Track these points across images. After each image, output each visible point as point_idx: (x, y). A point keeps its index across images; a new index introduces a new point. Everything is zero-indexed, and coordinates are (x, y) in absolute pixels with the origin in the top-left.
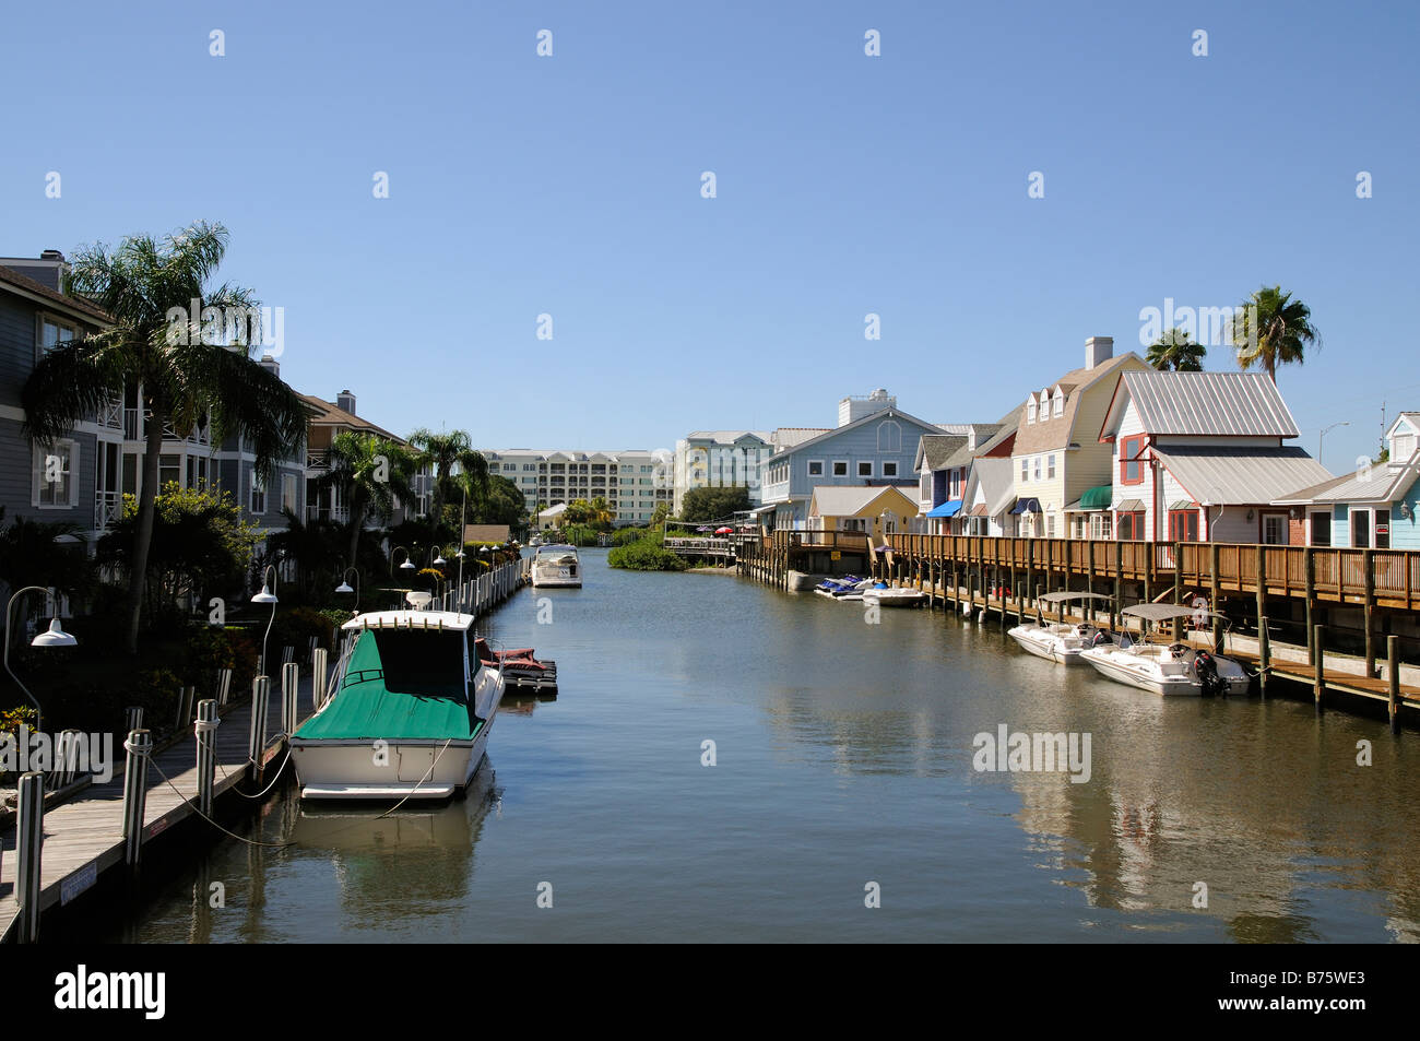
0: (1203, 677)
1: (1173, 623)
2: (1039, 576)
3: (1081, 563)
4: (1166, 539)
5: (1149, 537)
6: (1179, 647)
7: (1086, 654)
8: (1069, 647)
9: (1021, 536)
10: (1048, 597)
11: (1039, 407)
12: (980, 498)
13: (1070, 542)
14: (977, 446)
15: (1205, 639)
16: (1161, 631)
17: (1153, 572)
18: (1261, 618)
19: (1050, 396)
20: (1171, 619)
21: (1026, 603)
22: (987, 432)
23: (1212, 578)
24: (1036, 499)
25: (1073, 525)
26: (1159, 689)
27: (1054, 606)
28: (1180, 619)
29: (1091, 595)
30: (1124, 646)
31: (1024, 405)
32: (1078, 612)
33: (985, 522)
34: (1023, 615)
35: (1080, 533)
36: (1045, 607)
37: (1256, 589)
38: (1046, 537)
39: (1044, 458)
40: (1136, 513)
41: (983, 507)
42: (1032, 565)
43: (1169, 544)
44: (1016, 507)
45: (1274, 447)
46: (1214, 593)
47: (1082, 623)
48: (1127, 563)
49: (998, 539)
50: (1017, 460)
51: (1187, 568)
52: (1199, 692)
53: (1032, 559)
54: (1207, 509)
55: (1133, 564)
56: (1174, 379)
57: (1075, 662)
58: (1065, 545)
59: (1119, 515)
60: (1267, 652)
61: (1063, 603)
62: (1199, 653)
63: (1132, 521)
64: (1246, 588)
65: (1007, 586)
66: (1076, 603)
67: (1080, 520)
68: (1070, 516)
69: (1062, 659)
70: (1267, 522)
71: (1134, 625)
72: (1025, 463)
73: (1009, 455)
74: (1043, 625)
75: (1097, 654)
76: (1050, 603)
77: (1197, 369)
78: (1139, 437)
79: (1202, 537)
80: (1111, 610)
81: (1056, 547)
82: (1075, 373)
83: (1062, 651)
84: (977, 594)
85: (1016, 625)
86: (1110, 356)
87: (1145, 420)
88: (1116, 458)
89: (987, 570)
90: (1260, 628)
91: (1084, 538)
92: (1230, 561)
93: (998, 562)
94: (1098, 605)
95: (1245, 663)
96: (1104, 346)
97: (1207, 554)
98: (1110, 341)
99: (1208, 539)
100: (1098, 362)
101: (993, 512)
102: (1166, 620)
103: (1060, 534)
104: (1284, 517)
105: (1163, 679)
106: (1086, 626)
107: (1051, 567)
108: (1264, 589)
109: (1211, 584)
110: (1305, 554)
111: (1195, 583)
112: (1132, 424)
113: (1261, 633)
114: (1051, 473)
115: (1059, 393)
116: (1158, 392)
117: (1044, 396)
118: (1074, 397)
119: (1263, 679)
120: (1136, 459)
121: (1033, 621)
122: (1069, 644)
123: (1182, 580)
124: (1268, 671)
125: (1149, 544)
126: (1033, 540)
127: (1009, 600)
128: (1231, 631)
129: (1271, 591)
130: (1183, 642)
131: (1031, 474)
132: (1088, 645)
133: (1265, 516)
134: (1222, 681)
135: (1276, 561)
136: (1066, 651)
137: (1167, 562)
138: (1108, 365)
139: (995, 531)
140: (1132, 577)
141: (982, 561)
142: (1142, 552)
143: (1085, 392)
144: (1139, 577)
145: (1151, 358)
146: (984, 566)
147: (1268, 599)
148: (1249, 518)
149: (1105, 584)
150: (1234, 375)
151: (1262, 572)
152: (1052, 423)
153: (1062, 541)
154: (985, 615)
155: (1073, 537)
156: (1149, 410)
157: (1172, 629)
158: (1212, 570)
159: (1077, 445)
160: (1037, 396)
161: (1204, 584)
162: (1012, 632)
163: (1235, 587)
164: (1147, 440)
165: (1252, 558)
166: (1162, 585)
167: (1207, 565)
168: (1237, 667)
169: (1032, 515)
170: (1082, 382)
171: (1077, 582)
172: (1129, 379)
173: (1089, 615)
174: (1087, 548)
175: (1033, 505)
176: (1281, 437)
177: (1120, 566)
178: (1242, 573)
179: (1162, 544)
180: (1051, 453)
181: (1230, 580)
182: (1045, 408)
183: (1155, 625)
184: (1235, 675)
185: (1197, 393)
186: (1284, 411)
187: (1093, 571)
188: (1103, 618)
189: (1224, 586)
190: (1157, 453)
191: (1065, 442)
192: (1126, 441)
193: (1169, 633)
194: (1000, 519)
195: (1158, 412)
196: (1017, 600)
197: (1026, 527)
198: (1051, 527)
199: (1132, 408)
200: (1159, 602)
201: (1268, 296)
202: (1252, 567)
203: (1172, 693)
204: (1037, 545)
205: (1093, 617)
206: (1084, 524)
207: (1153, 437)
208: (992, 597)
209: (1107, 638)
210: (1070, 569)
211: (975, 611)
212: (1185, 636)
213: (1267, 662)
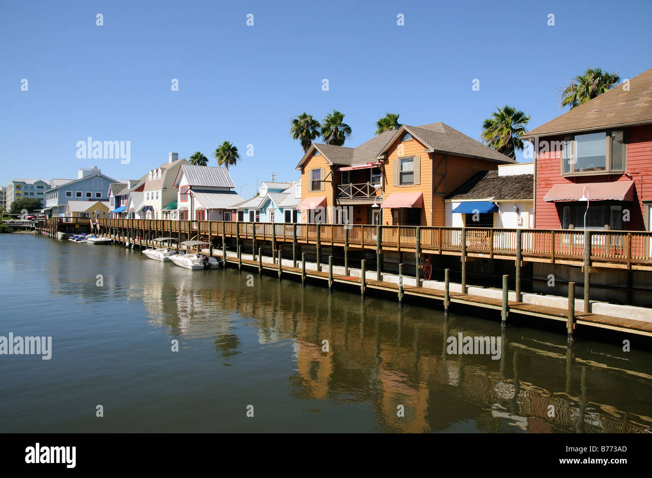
0: (204, 263)
1: (197, 247)
2: (153, 232)
3: (167, 228)
4: (195, 220)
5: (189, 219)
6: (200, 254)
7: (170, 258)
8: (165, 256)
9: (147, 219)
10: (157, 239)
11: (153, 175)
12: (132, 206)
13: (163, 221)
14: (131, 188)
15: (206, 251)
16: (193, 249)
17: (191, 230)
18: (224, 244)
19: (157, 172)
20: (196, 245)
21: (148, 242)
22: (134, 183)
23: (209, 232)
24: (152, 206)
25: (165, 215)
26: (191, 268)
27: (158, 243)
28: (199, 245)
29: (171, 238)
30: (182, 254)
31: (148, 174)
32: (166, 244)
33: (134, 214)
34: (147, 245)
35: (167, 218)
36: (155, 243)
37: (222, 235)
38: (155, 219)
39: (155, 192)
40: (185, 211)
41: (133, 209)
42: (151, 229)
43: (196, 221)
44: (145, 209)
45: (228, 191)
46: (209, 237)
47: (168, 248)
48: (182, 227)
49: (138, 220)
50: (145, 193)
51: (201, 229)
52: (203, 268)
53: (150, 226)
54: (208, 210)
55: (184, 228)
56: (198, 168)
57: (167, 261)
58: (162, 222)
59: (180, 212)
60: (225, 254)
61: (161, 242)
62: (203, 256)
63: (183, 214)
64: (219, 235)
65: (142, 236)
66: (166, 241)
67: (167, 213)
68: (163, 212)
69: (162, 260)
70: (225, 214)
71: (185, 247)
72: (148, 194)
73: (142, 191)
74: (155, 249)
75: (174, 258)
76: (157, 241)
77: (205, 165)
78: (186, 186)
79: (206, 219)
80: (177, 243)
81: (159, 222)
82: (165, 164)
83: (162, 257)
84: (131, 239)
85: (145, 249)
86: (177, 159)
87: (188, 181)
88: (179, 193)
89: (135, 231)
90: (223, 247)
91: (168, 219)
92: (214, 226)
93: (138, 228)
94: (173, 242)
95: (218, 258)
96: (175, 156)
97: (207, 224)
98: (177, 154)
99: (208, 220)
100: (173, 161)
101: (137, 211)
102: (195, 246)
103: (160, 218)
104: (231, 212)
105: (192, 265)
106: (169, 249)
107: (157, 229)
108: (225, 235)
109: (209, 234)
110: (236, 224)
111: (204, 234)
112: (184, 182)
113: (223, 249)
114: (157, 197)
115: (160, 171)
116: (193, 172)
117: (155, 171)
118: (165, 172)
119: (224, 263)
120: (185, 194)
121: (151, 248)
122: (165, 255)
123: (200, 233)
124: (225, 260)
125: (190, 221)
126: (151, 220)
127: (142, 241)
128: (214, 248)
129: (227, 236)
130: (200, 253)
131: (155, 197)
132: (171, 255)
133: (225, 212)
134: (210, 265)
135: (228, 226)
136: (164, 257)
137: (195, 227)
138: (176, 162)
139: (137, 217)
140: (184, 232)
141: (133, 227)
142: (187, 224)
143: (168, 171)
144: (186, 232)
145: (190, 161)
146: (133, 229)
147: (226, 238)
148: (220, 213)
149: (175, 235)
150: (216, 167)
151: (224, 230)
152: (158, 181)
153: (161, 220)
154: (134, 246)
155: (165, 219)
156: (190, 178)
157: (197, 248)
158: (209, 230)
159: (166, 188)
160: (153, 171)
161: (207, 234)
162: (143, 252)
163: (216, 235)
164: (189, 187)
165: (221, 225)
166: (194, 234)
167: (208, 228)
168: (215, 260)
169: (150, 212)
170: (168, 167)
171: (166, 234)
172: (184, 167)
173: (170, 245)
174: (169, 223)
175: (151, 208)
176: (230, 188)
177: (180, 229)
178: (218, 230)
179: (193, 221)
180: (157, 191)
181: (214, 232)
182: (155, 176)
183: (191, 248)
184: (215, 262)
185: (205, 173)
186: (231, 180)
187: (171, 230)
188: (175, 246)
189: (212, 234)
190: (192, 192)
191: (162, 187)
192: (182, 187)
193: (196, 250)
194: (139, 213)
195: (193, 178)
196: (145, 240)
197: (148, 216)
198: (157, 216)
199: (184, 177)
200: (193, 240)
201: (226, 143)
202: (221, 228)
203: (195, 269)
204: (152, 222)
205: (171, 246)
206: (168, 215)
207: (191, 186)
208: (136, 240)
209: (177, 252)
210: (163, 230)
211: (130, 245)
212: (201, 250)
213: (225, 258)
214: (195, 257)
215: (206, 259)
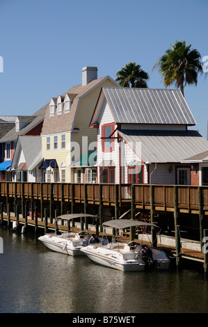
0: (145, 260)
1: (130, 230)
2: (56, 205)
3: (80, 197)
4: (126, 183)
5: (117, 182)
6: (134, 244)
7: (83, 249)
8: (75, 246)
9: (46, 182)
10: (62, 217)
11: (56, 107)
12: (22, 160)
13: (74, 185)
14: (21, 129)
15: (146, 238)
16: (124, 235)
17: (119, 201)
18: (176, 226)
19: (62, 100)
20: (129, 228)
21: (49, 221)
22: (26, 121)
23: (151, 204)
24: (55, 160)
25: (76, 175)
26: (121, 268)
27: (65, 223)
28: (134, 228)
29: (85, 215)
30: (104, 244)
31: (48, 105)
32: (78, 225)
33: (25, 174)
34: (47, 227)
35: (79, 179)
36: (60, 223)
37: (173, 210)
38: (61, 182)
39: (59, 136)
40: (110, 168)
41: (24, 165)
42: (53, 198)
43: (128, 185)
44: (44, 164)
45: (183, 131)
46: (152, 212)
47: (81, 232)
48: (105, 196)
49: (33, 184)
50: (44, 137)
51: (137, 199)
52: (143, 268)
53: (52, 195)
54: (148, 165)
55: (108, 198)
56: (130, 93)
57: (79, 255)
58: (71, 187)
59: (101, 169)
60: (179, 245)
61: (69, 221)
62: (143, 246)
63: (108, 172)
64: (168, 209)
65: (38, 211)
66: (77, 220)
67: (79, 173)
68: (74, 170)
69: (71, 253)
70: (178, 172)
71: (109, 231)
72: (48, 139)
73: (39, 134)
74: (59, 233)
75: (90, 249)
76: (63, 221)
77: (144, 86)
78: (111, 125)
79: (146, 181)
80: (97, 224)
81: (66, 188)
82: (76, 87)
83: (71, 247)
84: (21, 216)
85: (43, 235)
86: (96, 78)
87: (115, 116)
88: (99, 136)
89: (27, 202)
90: (176, 232)
91: (82, 182)
92: (160, 194)
93: (33, 197)
94: (90, 221)
95: (167, 251)
96: (92, 72)
97: (148, 191)
98: (95, 69)
99: (149, 182)
100: (89, 81)
101: (30, 168)
102: (126, 228)
103: (68, 180)
104: (188, 169)
105: (123, 262)
106: (83, 233)
107: (63, 199)
108: (178, 210)
109: (150, 208)
110: (198, 190)
111: (141, 207)
112: (108, 118)
113: (176, 234)
114: (63, 145)
115: (67, 99)
116: (122, 100)
117: (59, 100)
118: (76, 101)
119: (177, 260)
120: (110, 137)
121: (53, 231)
122: (75, 244)
123: (135, 206)
124: (180, 256)
125: (117, 185)
126: (53, 184)
127: (39, 219)
128: (161, 234)
129: (182, 211)
130: (135, 241)
131: (59, 145)
132: (85, 244)
133: (178, 169)
134: (155, 262)
135: (184, 194)
136: (73, 248)
137: (127, 196)
138: (95, 83)
139: (31, 179)
140: (108, 204)
141: (24, 196)
142: (113, 190)
143: (81, 99)
144: (112, 204)
145: (118, 79)
146: (25, 199)
147: (180, 215)
148: (170, 170)
149: (92, 209)
150: (162, 90)
151: (177, 200)
152: (63, 116)
153: (69, 184)
154: (25, 229)
155: (76, 182)
156: (117, 110)
157: (130, 233)
158: (150, 200)
159: (78, 129)
160: (55, 100)
161: (147, 208)
162: (41, 238)
163: (163, 209)
164: (116, 126)
165: (171, 192)
166: (124, 209)
167: (148, 198)
168: (164, 254)
169: (52, 170)
170: (80, 92)
171: (78, 208)
172: (106, 91)
173: (85, 227)
174: (83, 188)
175: (53, 163)
176: (187, 125)
177: (101, 198)
178: (166, 202)
179: (125, 185)
180: (63, 134)
181: (160, 205)
182: (60, 107)
183: (121, 231)
184: (163, 259)
185: (143, 100)
186: (188, 111)
187: (87, 201)
188: (93, 228)
189: (157, 208)
190: (121, 134)
191: (71, 127)
192: (104, 127)
193: (128, 236)
194: (34, 172)
195: (122, 111)
196: (44, 219)
197: (49, 176)
198: (64, 176)
199: (107, 108)
200: (123, 218)
201: (179, 45)
202: (171, 200)
203: (129, 269)
204: (55, 187)
205: (87, 228)
206: (82, 174)
207: (119, 125)
208: (29, 218)
209: (96, 240)
210: (74, 200)
211: (19, 226)
212: (137, 237)
213: (179, 251)
214: (127, 249)
215: (147, 253)
